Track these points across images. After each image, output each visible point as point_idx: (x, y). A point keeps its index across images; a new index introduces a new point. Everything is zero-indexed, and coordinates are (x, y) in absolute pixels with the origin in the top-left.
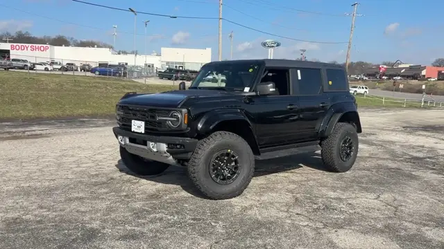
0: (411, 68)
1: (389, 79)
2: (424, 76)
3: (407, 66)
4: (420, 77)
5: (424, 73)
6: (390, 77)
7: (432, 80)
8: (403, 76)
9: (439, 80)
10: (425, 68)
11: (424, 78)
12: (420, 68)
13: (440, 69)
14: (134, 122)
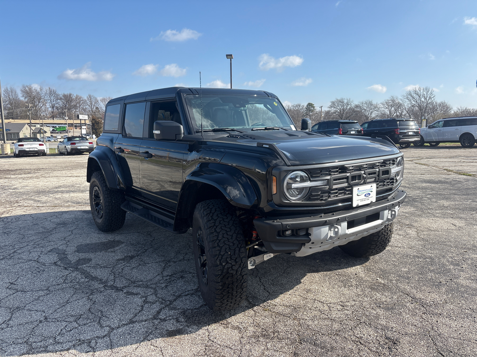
14: (358, 189)
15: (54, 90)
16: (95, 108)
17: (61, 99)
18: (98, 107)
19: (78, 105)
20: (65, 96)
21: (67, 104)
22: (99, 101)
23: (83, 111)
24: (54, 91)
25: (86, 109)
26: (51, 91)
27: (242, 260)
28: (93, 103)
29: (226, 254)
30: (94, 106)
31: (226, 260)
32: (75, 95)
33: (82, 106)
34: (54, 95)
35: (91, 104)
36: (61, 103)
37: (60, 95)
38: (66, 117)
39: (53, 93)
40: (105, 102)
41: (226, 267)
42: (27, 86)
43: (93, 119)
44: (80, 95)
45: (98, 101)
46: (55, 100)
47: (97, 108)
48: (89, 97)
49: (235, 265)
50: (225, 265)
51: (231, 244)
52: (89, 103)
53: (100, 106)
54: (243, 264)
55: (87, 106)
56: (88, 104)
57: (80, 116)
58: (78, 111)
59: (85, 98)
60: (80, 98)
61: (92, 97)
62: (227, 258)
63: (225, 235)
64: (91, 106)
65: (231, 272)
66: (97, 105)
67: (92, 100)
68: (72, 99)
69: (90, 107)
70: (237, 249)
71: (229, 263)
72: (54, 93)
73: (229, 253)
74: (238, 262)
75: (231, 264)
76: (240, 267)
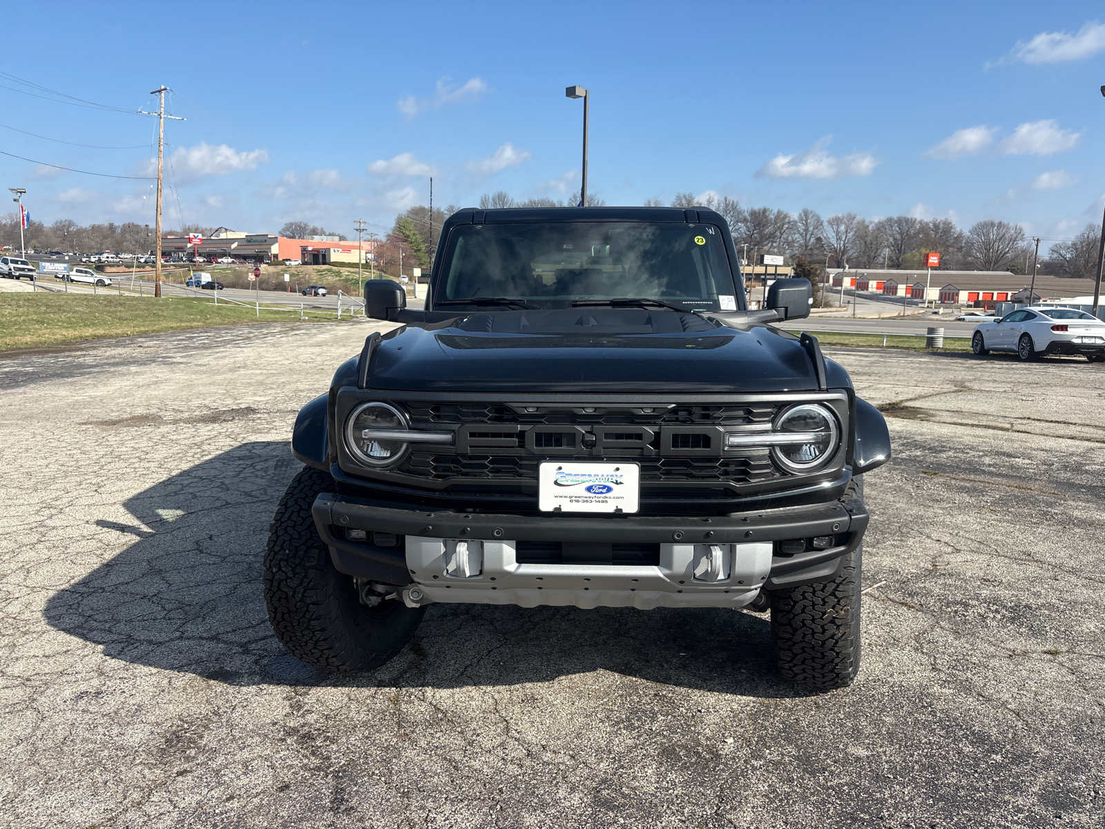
0: (249, 240)
1: (210, 262)
2: (276, 256)
3: (243, 235)
4: (269, 258)
5: (275, 249)
6: (211, 257)
7: (293, 263)
8: (236, 256)
9: (305, 263)
10: (275, 240)
11: (275, 260)
12: (266, 241)
13: (303, 243)
14: (560, 468)
15: (733, 201)
16: (813, 240)
17: (745, 220)
18: (822, 237)
19: (778, 234)
20: (753, 213)
21: (755, 231)
22: (825, 224)
23: (787, 247)
24: (733, 204)
25: (793, 241)
26: (727, 205)
27: (306, 573)
28: (811, 228)
29: (281, 553)
30: (812, 234)
31: (279, 564)
32: (775, 211)
33: (785, 236)
34: (732, 212)
35: (806, 230)
36: (743, 229)
37: (744, 211)
38: (743, 259)
39: (730, 209)
40: (837, 224)
41: (277, 577)
42: (685, 197)
43: (799, 265)
44: (785, 210)
45: (821, 224)
46: (732, 223)
47: (819, 239)
48: (803, 215)
49: (291, 578)
50: (276, 572)
51: (296, 536)
52: (801, 227)
53: (825, 235)
54: (308, 580)
55: (797, 236)
56: (799, 231)
57: (766, 257)
58: (775, 247)
59: (794, 216)
60: (786, 216)
61: (811, 216)
62: (281, 559)
63: (294, 517)
64: (806, 234)
65: (285, 590)
66: (820, 232)
67: (809, 221)
68: (767, 221)
69: (803, 237)
70: (304, 548)
71: (283, 571)
72: (733, 209)
73: (287, 551)
74: (298, 573)
75: (286, 573)
76: (300, 584)
